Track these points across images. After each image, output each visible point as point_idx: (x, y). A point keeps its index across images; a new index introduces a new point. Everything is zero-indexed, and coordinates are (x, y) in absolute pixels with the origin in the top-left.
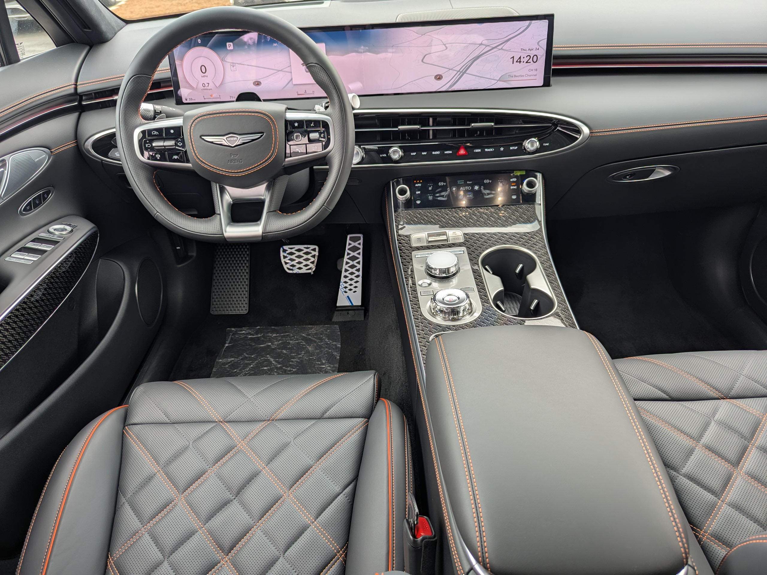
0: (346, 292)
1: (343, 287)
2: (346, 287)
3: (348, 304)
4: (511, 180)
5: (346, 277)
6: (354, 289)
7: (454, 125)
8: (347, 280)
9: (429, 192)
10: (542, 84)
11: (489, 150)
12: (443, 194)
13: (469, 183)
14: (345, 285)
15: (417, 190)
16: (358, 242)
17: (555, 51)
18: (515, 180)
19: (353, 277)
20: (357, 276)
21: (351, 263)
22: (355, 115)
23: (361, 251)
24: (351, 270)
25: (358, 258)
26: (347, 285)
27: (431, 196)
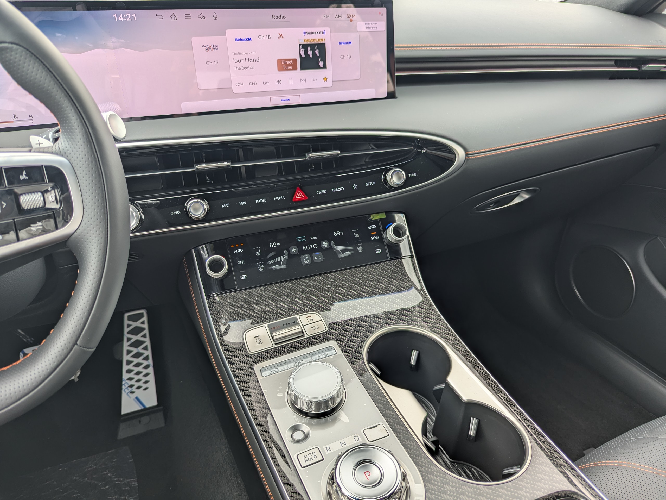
0: (132, 392)
1: (127, 386)
2: (131, 386)
3: (137, 407)
4: (370, 228)
5: (129, 371)
6: (144, 386)
7: (279, 157)
8: (131, 375)
9: (257, 259)
10: (385, 96)
11: (337, 190)
12: (278, 259)
13: (314, 238)
14: (130, 383)
15: (237, 258)
16: (141, 320)
17: (398, 52)
18: (373, 227)
19: (140, 369)
20: (147, 367)
21: (135, 350)
22: (121, 151)
23: (146, 332)
24: (136, 361)
25: (144, 342)
26: (133, 382)
27: (261, 265)
